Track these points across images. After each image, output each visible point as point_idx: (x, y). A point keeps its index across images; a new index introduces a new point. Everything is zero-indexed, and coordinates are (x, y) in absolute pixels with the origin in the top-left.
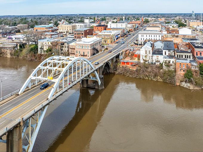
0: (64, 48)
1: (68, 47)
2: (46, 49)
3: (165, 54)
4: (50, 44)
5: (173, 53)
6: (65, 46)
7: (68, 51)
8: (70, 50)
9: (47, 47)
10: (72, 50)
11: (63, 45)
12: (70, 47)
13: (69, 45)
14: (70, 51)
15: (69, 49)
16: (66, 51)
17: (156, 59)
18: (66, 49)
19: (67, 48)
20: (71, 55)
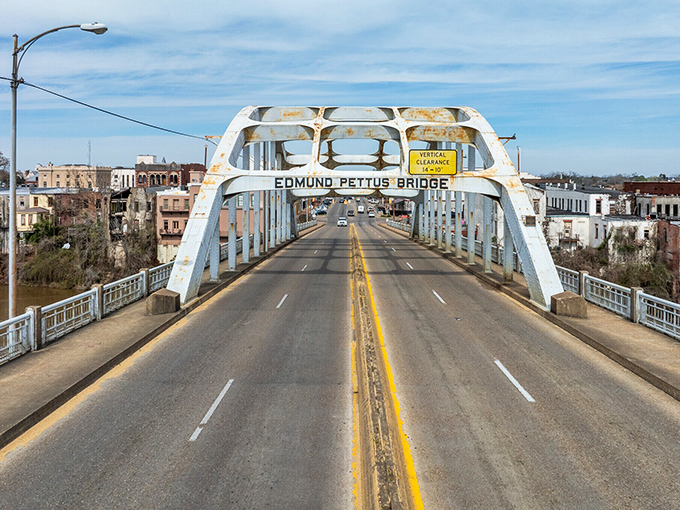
0: (127, 215)
1: (151, 207)
2: (27, 228)
3: (599, 210)
4: (43, 203)
5: (628, 203)
6: (137, 204)
7: (152, 221)
8: (160, 220)
9: (35, 216)
10: (171, 220)
11: (122, 201)
12: (160, 203)
13: (155, 199)
14: (160, 225)
15: (154, 215)
16: (142, 227)
17: (560, 234)
18: (141, 216)
19: (142, 212)
20: (164, 242)
